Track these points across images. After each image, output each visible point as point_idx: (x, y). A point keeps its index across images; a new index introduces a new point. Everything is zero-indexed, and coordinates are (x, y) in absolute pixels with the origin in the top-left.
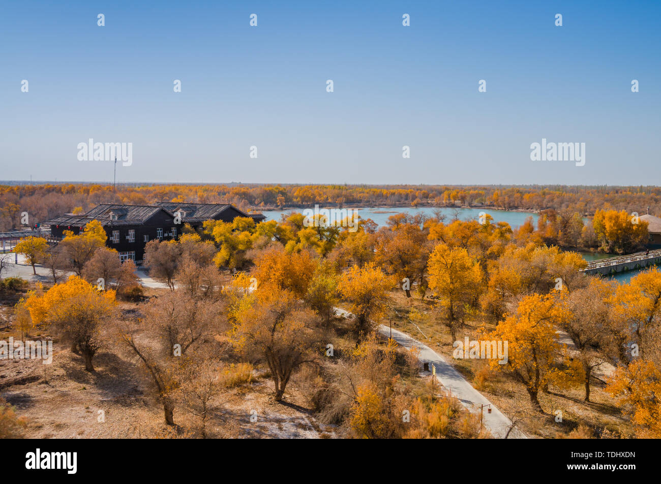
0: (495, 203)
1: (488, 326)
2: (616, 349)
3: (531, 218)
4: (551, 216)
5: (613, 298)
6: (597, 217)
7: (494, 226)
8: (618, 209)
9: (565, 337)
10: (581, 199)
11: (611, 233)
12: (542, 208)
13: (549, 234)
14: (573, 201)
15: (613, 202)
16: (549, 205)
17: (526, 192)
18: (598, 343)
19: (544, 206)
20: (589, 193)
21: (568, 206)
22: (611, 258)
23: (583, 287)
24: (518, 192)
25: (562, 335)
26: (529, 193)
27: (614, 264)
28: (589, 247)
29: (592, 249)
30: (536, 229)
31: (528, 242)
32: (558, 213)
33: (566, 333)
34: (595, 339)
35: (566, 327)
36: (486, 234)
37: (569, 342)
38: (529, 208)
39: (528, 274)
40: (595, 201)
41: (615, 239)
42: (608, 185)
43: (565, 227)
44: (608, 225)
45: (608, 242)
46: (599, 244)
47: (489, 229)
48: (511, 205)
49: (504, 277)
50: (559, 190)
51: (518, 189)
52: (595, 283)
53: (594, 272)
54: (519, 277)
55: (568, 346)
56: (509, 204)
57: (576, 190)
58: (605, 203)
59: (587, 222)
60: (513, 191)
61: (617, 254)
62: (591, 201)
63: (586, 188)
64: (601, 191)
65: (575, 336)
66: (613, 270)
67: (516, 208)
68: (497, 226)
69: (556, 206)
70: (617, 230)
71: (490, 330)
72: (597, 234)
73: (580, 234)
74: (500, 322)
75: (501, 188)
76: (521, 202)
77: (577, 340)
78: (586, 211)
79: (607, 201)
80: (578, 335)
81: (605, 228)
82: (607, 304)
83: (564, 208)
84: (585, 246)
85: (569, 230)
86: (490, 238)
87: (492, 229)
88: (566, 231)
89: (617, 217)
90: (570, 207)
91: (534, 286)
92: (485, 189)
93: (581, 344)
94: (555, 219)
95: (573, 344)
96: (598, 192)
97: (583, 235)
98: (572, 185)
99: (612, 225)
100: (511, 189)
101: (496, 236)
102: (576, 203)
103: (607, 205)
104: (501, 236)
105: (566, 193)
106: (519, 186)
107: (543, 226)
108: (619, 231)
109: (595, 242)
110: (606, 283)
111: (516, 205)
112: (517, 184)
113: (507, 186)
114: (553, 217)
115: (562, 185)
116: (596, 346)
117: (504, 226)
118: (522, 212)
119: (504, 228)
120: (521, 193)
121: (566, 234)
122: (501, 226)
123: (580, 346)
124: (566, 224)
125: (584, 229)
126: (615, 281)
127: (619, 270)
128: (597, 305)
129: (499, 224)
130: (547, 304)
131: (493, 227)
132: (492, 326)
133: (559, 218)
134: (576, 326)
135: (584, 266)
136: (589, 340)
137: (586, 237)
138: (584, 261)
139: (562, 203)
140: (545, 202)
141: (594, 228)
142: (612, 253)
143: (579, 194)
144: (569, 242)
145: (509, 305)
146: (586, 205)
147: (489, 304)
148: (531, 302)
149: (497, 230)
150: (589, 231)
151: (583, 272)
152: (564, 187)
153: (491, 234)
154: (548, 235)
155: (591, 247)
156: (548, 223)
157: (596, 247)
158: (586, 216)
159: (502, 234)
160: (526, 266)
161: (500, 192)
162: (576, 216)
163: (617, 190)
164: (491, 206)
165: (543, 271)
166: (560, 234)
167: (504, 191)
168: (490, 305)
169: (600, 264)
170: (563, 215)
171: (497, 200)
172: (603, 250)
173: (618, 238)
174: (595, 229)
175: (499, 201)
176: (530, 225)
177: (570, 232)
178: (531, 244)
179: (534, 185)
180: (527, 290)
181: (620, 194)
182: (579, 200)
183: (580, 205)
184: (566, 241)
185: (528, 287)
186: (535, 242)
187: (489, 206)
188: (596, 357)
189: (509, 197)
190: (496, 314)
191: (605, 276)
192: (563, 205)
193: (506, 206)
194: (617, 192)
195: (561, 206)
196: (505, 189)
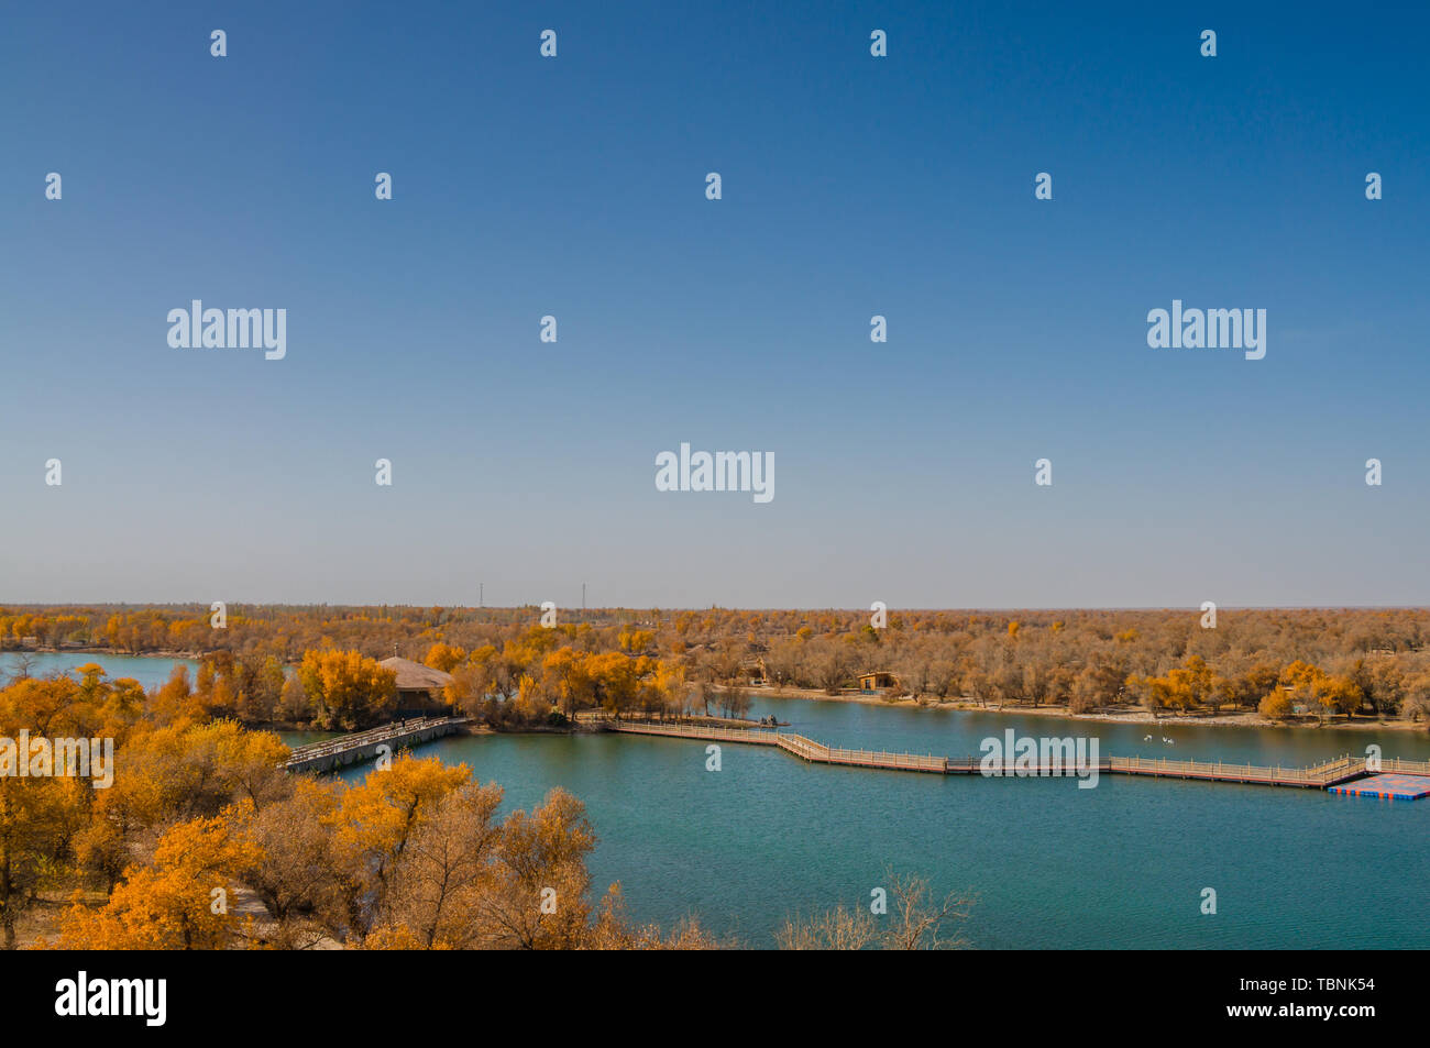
0: (111, 642)
1: (90, 896)
2: (342, 910)
3: (184, 669)
4: (223, 664)
5: (338, 816)
6: (308, 664)
7: (108, 689)
8: (345, 648)
9: (251, 898)
10: (280, 631)
11: (334, 692)
12: (207, 649)
13: (220, 699)
14: (265, 634)
15: (335, 634)
16: (221, 642)
17: (174, 618)
18: (310, 903)
19: (211, 645)
20: (294, 620)
21: (255, 644)
22: (335, 740)
23: (284, 797)
24: (159, 617)
25: (245, 895)
26: (181, 619)
27: (340, 750)
28: (294, 720)
29: (300, 725)
30: (194, 690)
31: (176, 717)
32: (236, 659)
33: (251, 891)
34: (305, 896)
35: (250, 878)
36: (90, 705)
37: (258, 907)
38: (180, 648)
39: (176, 781)
40: (305, 634)
41: (339, 704)
42: (329, 605)
43: (250, 684)
44: (329, 679)
45: (328, 710)
46: (313, 715)
47: (96, 693)
48: (145, 643)
49: (127, 792)
50: (239, 614)
51: (158, 611)
52: (306, 788)
53: (304, 768)
54: (156, 787)
55: (255, 916)
56: (141, 641)
57: (270, 613)
58: (324, 637)
59: (290, 673)
60: (148, 615)
61: (344, 731)
62: (299, 634)
63: (289, 609)
64: (315, 614)
65: (268, 894)
66: (337, 762)
67: (155, 649)
68: (113, 687)
69: (233, 644)
70: (344, 687)
71: (96, 905)
72: (309, 695)
73: (278, 697)
74: (118, 886)
75: (123, 609)
76: (164, 638)
77: (272, 901)
78: (288, 653)
79: (326, 633)
80: (273, 893)
81: (323, 685)
82: (329, 827)
83: (247, 649)
84: (288, 720)
85: (257, 691)
86: (99, 713)
87: (102, 694)
88: (253, 691)
89: (345, 663)
90: (260, 645)
91: (188, 803)
92: (90, 611)
93: (279, 908)
94: (231, 671)
95: (266, 910)
96: (312, 617)
97: (283, 699)
98: (264, 603)
99: (335, 677)
100: (144, 612)
101: (111, 708)
102: (271, 639)
103: (326, 640)
104: (122, 708)
105: (253, 619)
106: (161, 605)
107: (206, 684)
108: (348, 689)
109: (306, 711)
110: (325, 788)
111: (155, 644)
112: (157, 603)
113: (136, 606)
114: (226, 665)
115: (245, 603)
116: (307, 910)
117: (129, 687)
118: (167, 657)
119: (128, 692)
120: (164, 620)
121: (251, 699)
122: (123, 686)
123: (278, 913)
124: (251, 679)
125: (284, 687)
126: (340, 782)
127: (349, 760)
128: (309, 829)
129: (117, 684)
130: (216, 836)
131: (105, 689)
132: (101, 895)
133: (238, 668)
134: (270, 875)
135: (285, 757)
136: (295, 898)
137: (290, 701)
138: (283, 748)
139: (243, 638)
140: (211, 636)
141: (303, 683)
142: (336, 729)
143: (277, 621)
144: (257, 713)
145: (137, 847)
146: (290, 642)
147: (94, 848)
148: (183, 836)
149: (114, 696)
150: (294, 691)
151: (283, 769)
152: (249, 608)
153: (101, 705)
154: (218, 700)
155: (297, 720)
156: (218, 677)
157: (308, 720)
158: (289, 662)
159: (124, 704)
160: (173, 763)
161: (121, 618)
162: (271, 662)
163: (343, 613)
164: (102, 647)
165: (207, 772)
166: (242, 697)
167: (132, 616)
168: (96, 850)
169: (315, 752)
170: (247, 661)
171: (116, 635)
172: (319, 725)
173: (346, 702)
174: (305, 686)
175: (120, 635)
176: (182, 683)
177: (260, 694)
178: (183, 722)
179: (192, 604)
180: (174, 813)
181: (349, 621)
182: (276, 632)
183: (278, 641)
184: (252, 712)
185: (178, 807)
186: (192, 716)
187: (99, 647)
188: (308, 930)
189: (141, 628)
190: (109, 870)
191: (324, 773)
192: (247, 642)
193: (134, 646)
194: (344, 617)
195: (242, 645)
196: (132, 612)
